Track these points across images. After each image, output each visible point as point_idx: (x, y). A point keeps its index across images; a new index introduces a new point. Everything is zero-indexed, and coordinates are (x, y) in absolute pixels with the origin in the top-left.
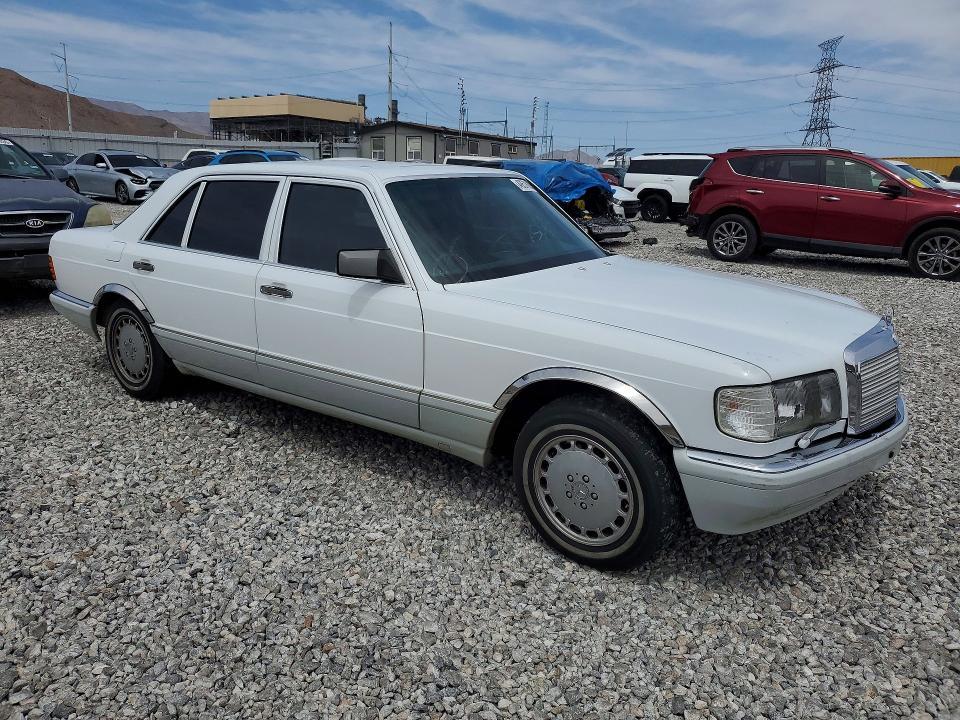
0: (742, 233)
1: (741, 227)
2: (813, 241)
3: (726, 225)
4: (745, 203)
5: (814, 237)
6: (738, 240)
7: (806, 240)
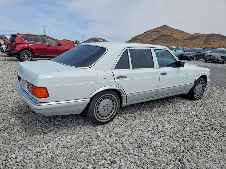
0: (29, 55)
1: (29, 53)
2: (46, 56)
3: (25, 53)
4: (29, 47)
5: (47, 55)
6: (29, 57)
7: (45, 55)
